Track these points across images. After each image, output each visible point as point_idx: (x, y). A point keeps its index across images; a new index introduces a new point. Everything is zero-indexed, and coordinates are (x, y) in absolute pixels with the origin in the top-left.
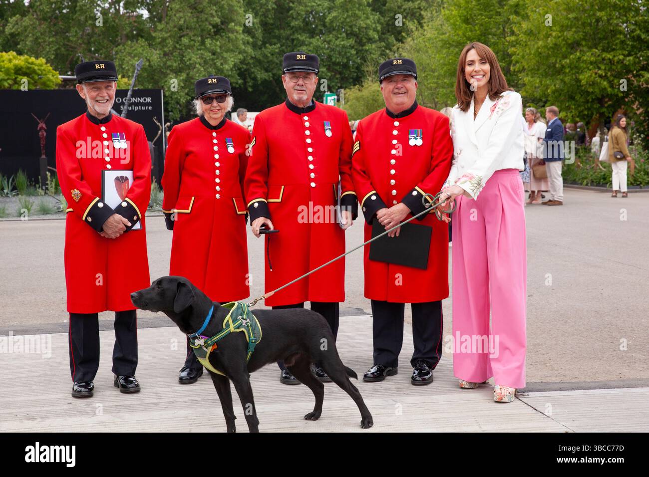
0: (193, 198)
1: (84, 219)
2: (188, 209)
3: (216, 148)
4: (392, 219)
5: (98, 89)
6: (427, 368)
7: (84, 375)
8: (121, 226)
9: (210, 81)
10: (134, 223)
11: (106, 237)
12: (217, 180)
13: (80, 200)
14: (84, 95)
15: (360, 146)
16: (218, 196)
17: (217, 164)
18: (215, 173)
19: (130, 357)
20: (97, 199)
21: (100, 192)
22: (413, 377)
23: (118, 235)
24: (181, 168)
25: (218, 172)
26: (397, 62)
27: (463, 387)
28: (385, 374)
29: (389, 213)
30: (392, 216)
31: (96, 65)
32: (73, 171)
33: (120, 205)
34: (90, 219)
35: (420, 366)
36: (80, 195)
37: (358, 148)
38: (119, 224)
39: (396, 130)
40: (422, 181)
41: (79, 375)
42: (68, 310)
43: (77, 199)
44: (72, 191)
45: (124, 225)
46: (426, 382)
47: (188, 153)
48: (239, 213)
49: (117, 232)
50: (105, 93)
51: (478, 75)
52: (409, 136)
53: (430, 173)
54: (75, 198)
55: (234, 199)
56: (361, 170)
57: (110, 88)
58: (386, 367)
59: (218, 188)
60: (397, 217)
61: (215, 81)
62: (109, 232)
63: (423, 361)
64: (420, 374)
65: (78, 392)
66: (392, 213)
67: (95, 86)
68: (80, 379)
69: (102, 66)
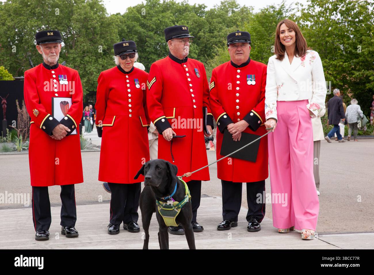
0: (115, 116)
1: (41, 127)
2: (111, 124)
3: (128, 85)
4: (238, 130)
5: (50, 48)
6: (257, 221)
7: (43, 226)
8: (64, 131)
9: (124, 45)
10: (72, 130)
11: (55, 139)
12: (130, 106)
13: (38, 116)
14: (41, 52)
15: (214, 85)
16: (130, 116)
17: (130, 95)
18: (128, 101)
19: (71, 215)
20: (49, 115)
21: (51, 111)
22: (248, 227)
23: (62, 137)
24: (107, 99)
25: (130, 100)
26: (238, 34)
27: (281, 232)
28: (230, 225)
29: (236, 126)
30: (238, 128)
31: (48, 33)
32: (34, 98)
33: (64, 119)
34: (44, 128)
35: (252, 220)
36: (38, 113)
37: (214, 86)
38: (62, 130)
39: (239, 75)
40: (255, 106)
41: (40, 227)
42: (32, 184)
43: (36, 115)
44: (33, 110)
45: (66, 131)
46: (257, 230)
47: (111, 89)
48: (143, 126)
49: (61, 135)
50: (53, 50)
51: (287, 39)
52: (247, 79)
53: (260, 102)
54: (35, 115)
55: (140, 117)
56: (216, 100)
57: (57, 47)
58: (231, 221)
59: (130, 110)
60: (241, 129)
61: (127, 44)
62: (57, 135)
63: (254, 217)
64: (253, 225)
65: (40, 236)
66: (238, 126)
67: (48, 46)
68: (40, 229)
69: (52, 34)
